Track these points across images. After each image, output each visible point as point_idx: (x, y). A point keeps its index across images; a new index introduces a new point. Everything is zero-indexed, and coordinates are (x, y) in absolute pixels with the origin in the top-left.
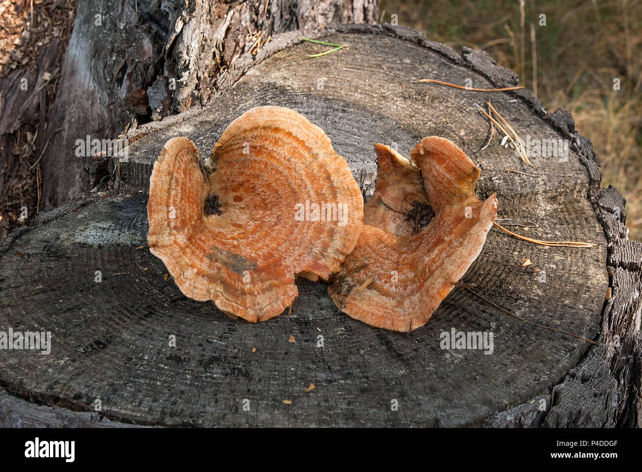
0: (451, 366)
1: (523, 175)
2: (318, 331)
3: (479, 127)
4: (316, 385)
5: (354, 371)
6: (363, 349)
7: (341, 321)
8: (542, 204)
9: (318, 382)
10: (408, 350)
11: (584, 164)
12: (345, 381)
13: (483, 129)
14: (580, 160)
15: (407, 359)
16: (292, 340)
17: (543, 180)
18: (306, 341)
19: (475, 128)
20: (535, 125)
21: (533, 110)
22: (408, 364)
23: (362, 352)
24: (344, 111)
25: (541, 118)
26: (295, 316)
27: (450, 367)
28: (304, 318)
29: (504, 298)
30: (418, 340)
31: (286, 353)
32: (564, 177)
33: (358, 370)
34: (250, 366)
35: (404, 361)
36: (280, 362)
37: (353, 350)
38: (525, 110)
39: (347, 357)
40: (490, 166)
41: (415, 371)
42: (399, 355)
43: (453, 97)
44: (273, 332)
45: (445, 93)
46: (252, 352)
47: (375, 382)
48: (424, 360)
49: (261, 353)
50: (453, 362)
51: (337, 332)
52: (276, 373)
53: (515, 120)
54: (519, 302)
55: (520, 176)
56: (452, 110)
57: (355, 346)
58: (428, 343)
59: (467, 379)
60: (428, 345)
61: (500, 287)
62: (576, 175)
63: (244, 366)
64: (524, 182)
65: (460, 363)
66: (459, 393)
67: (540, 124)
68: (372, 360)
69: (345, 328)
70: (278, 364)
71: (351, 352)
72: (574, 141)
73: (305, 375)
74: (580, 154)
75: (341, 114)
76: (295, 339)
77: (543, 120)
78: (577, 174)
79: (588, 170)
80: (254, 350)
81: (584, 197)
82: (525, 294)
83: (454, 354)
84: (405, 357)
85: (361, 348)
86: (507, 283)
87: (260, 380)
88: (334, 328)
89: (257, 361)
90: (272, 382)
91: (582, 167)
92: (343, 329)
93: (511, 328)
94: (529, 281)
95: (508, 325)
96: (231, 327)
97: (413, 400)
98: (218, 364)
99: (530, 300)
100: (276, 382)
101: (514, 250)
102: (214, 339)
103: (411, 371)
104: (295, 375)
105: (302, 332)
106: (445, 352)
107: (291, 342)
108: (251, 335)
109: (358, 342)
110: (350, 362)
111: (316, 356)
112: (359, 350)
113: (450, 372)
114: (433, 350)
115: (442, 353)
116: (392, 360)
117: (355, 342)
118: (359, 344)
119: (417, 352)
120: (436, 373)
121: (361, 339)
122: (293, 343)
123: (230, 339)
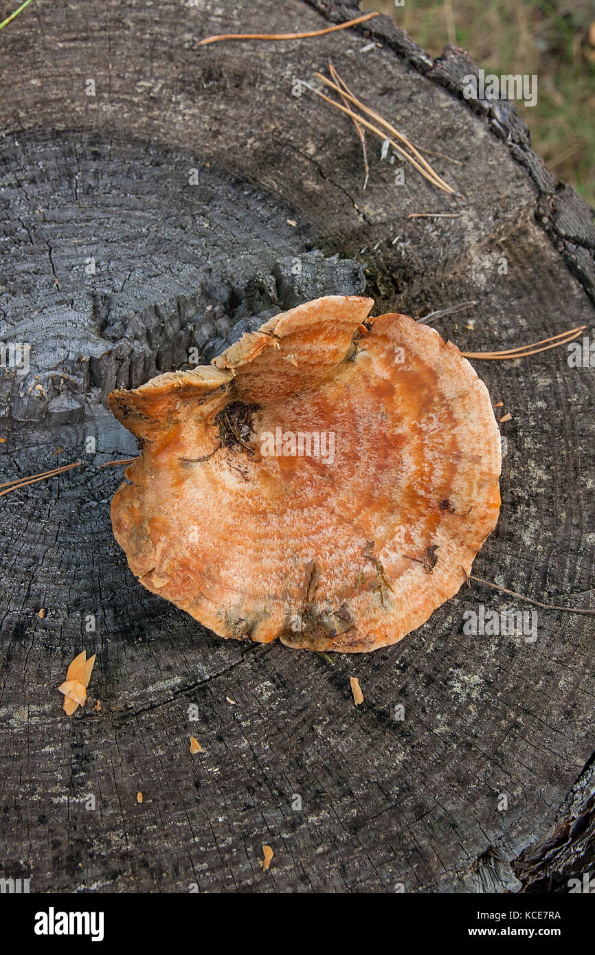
0: (471, 708)
1: (438, 218)
2: (229, 704)
3: (334, 126)
4: (273, 845)
5: (324, 784)
6: (320, 722)
7: (260, 666)
8: (476, 259)
9: (272, 833)
11: (521, 163)
12: (318, 815)
13: (342, 128)
14: (513, 156)
16: (196, 748)
17: (471, 219)
18: (220, 739)
19: (327, 130)
20: (419, 92)
21: (406, 61)
22: (403, 734)
23: (320, 731)
24: (97, 156)
25: (423, 74)
26: (178, 680)
27: (469, 713)
28: (195, 678)
30: (398, 667)
31: (197, 785)
32: (498, 200)
33: (329, 780)
34: (147, 840)
36: (194, 810)
37: (304, 731)
38: (393, 63)
39: (301, 755)
40: (380, 214)
41: (418, 743)
42: (382, 715)
43: (268, 65)
44: (155, 737)
45: (252, 60)
46: (138, 803)
47: (367, 798)
48: (424, 711)
49: (154, 800)
51: (262, 694)
52: (197, 839)
53: (386, 91)
54: (521, 508)
55: (432, 222)
56: (279, 97)
57: (304, 721)
58: (416, 666)
59: (506, 732)
60: (417, 672)
62: (516, 191)
63: (135, 843)
64: (443, 232)
65: (481, 694)
66: (505, 772)
67: (426, 89)
68: (342, 746)
69: (273, 681)
70: (193, 816)
71: (302, 739)
72: (491, 115)
73: (246, 826)
74: (510, 143)
75: (94, 166)
76: (200, 742)
77: (429, 78)
78: (517, 187)
79: (530, 174)
80: (140, 799)
81: (531, 220)
82: (522, 487)
83: (466, 678)
85: (313, 722)
87: (176, 869)
88: (253, 687)
89: (155, 823)
90: (198, 867)
91: (521, 171)
92: (268, 683)
93: (529, 579)
94: (518, 454)
95: (522, 574)
96: (78, 750)
97: (441, 818)
98: (91, 856)
99: (535, 498)
100: (205, 865)
102: (60, 795)
103: (413, 747)
104: (231, 831)
105: (205, 719)
106: (449, 679)
107: (196, 751)
108: (120, 760)
109: (305, 708)
110: (309, 766)
111: (250, 772)
112: (313, 729)
113: (474, 723)
114: (430, 680)
115: (446, 684)
116: (375, 733)
117: (301, 710)
118: (309, 711)
119: (406, 696)
120: (453, 736)
121: (308, 699)
122: (200, 754)
123: (89, 783)
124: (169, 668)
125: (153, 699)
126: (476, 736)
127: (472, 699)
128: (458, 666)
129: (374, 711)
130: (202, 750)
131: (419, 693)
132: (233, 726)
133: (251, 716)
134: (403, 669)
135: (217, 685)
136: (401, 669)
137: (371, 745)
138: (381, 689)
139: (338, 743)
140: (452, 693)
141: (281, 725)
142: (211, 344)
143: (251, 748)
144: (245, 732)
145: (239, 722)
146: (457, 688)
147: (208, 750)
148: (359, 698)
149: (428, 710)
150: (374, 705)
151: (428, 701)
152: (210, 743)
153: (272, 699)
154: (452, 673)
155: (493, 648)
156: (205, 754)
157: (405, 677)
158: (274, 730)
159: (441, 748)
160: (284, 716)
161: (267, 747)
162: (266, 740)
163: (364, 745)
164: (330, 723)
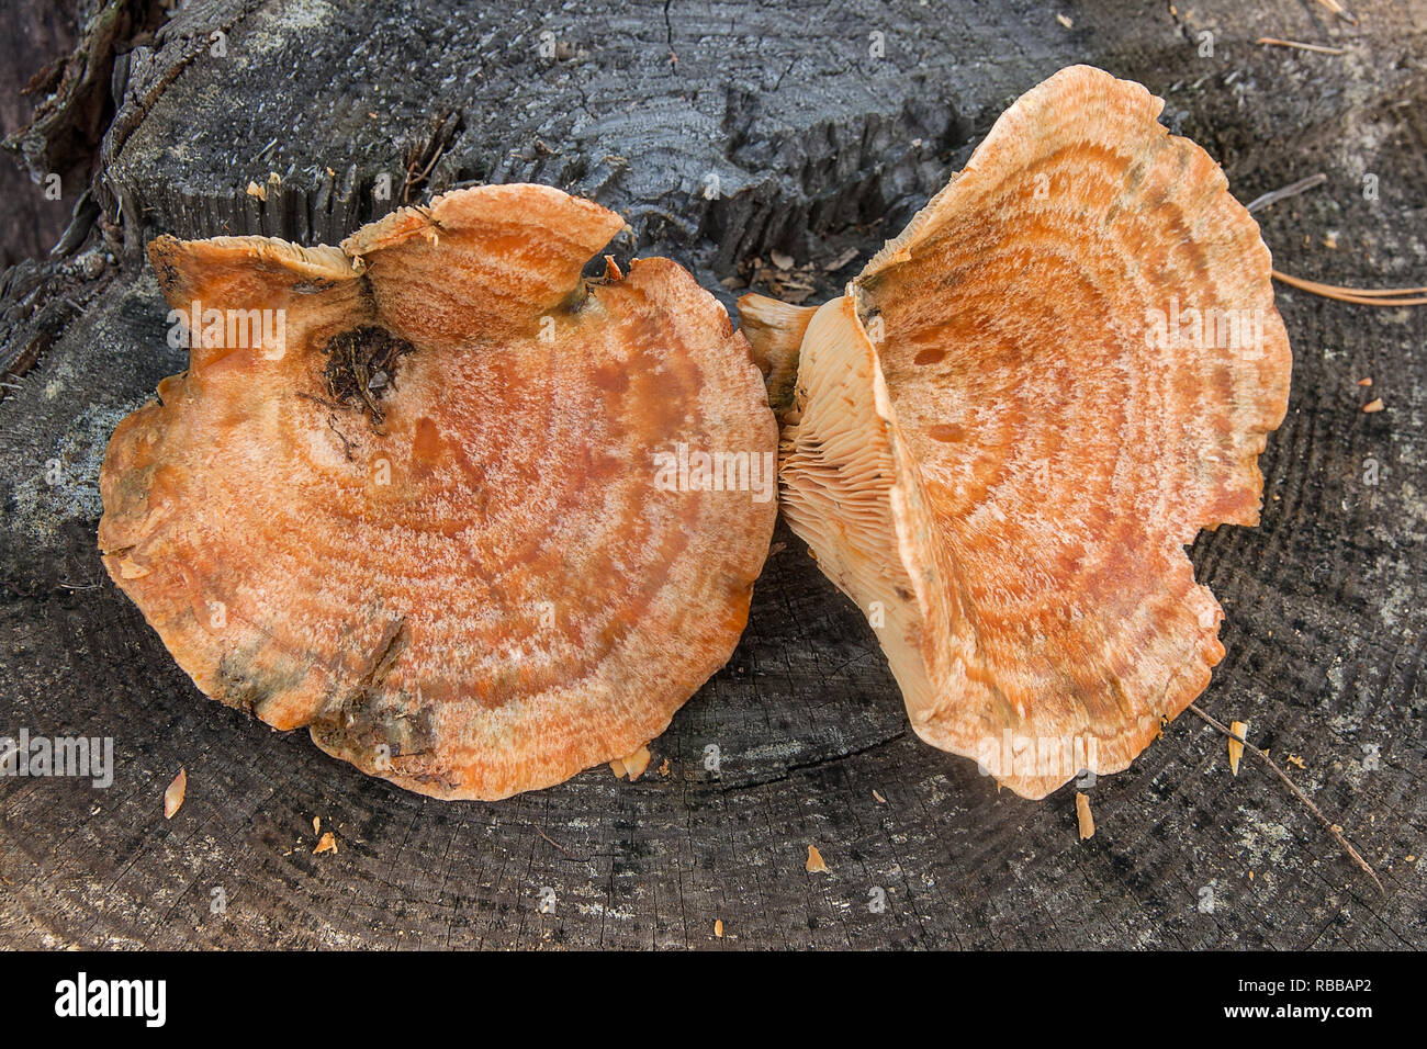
0: (1268, 877)
1: (1304, 50)
2: (875, 802)
6: (1020, 857)
10: (1140, 838)
15: (1146, 875)
16: (816, 864)
17: (1361, 62)
18: (857, 857)
22: (1153, 901)
23: (1018, 870)
26: (797, 747)
27: (1264, 885)
29: (1337, 554)
30: (1155, 789)
31: (812, 924)
35: (1141, 886)
37: (991, 867)
39: (985, 905)
41: (1176, 920)
42: (1122, 864)
44: (751, 834)
46: (715, 938)
48: (1190, 868)
50: (1267, 864)
51: (930, 794)
54: (1382, 561)
55: (1296, 56)
57: (995, 850)
58: (1185, 793)
60: (1186, 802)
61: (1316, 507)
64: (1311, 76)
65: (1286, 858)
68: (1052, 902)
69: (950, 776)
71: (988, 880)
76: (824, 855)
80: (718, 931)
82: (1389, 527)
83: (1264, 826)
84: (1138, 869)
85: (1009, 855)
86: (1334, 488)
88: (917, 780)
92: (942, 778)
93: (1384, 681)
95: (1374, 671)
96: (626, 833)
99: (1407, 548)
101: (1322, 345)
102: (591, 901)
103: (1166, 925)
105: (835, 821)
106: (1237, 825)
107: (817, 870)
108: (693, 862)
109: (998, 829)
110: (996, 926)
111: (899, 918)
112: (1007, 866)
113: (1270, 904)
114: (1204, 820)
115: (1230, 830)
116: (1108, 890)
117: (990, 832)
118: (1003, 836)
119: (1163, 839)
120: (1233, 918)
121: (1004, 817)
122: (822, 874)
123: (640, 890)
124: (784, 726)
125: (753, 771)
126: (1270, 926)
127: (1270, 863)
128: (1253, 805)
129: (1110, 855)
130: (824, 869)
131: (1185, 838)
132: (877, 839)
133: (909, 827)
134: (1164, 794)
135: (859, 768)
136: (1160, 793)
137: (1099, 910)
138: (1124, 820)
139: (1046, 897)
140: (1240, 848)
141: (956, 850)
142: (904, 202)
143: (905, 879)
144: (899, 852)
145: (889, 833)
146: (1249, 841)
147: (836, 871)
148: (1088, 829)
149: (1197, 867)
150: (1110, 845)
151: (1199, 854)
152: (840, 861)
153: (946, 805)
154: (1241, 814)
155: (1314, 786)
156: (829, 876)
157: (1165, 808)
158: (944, 858)
159: (1212, 934)
160: (963, 838)
161: (931, 883)
162: (930, 871)
163: (1087, 907)
164: (1037, 861)
